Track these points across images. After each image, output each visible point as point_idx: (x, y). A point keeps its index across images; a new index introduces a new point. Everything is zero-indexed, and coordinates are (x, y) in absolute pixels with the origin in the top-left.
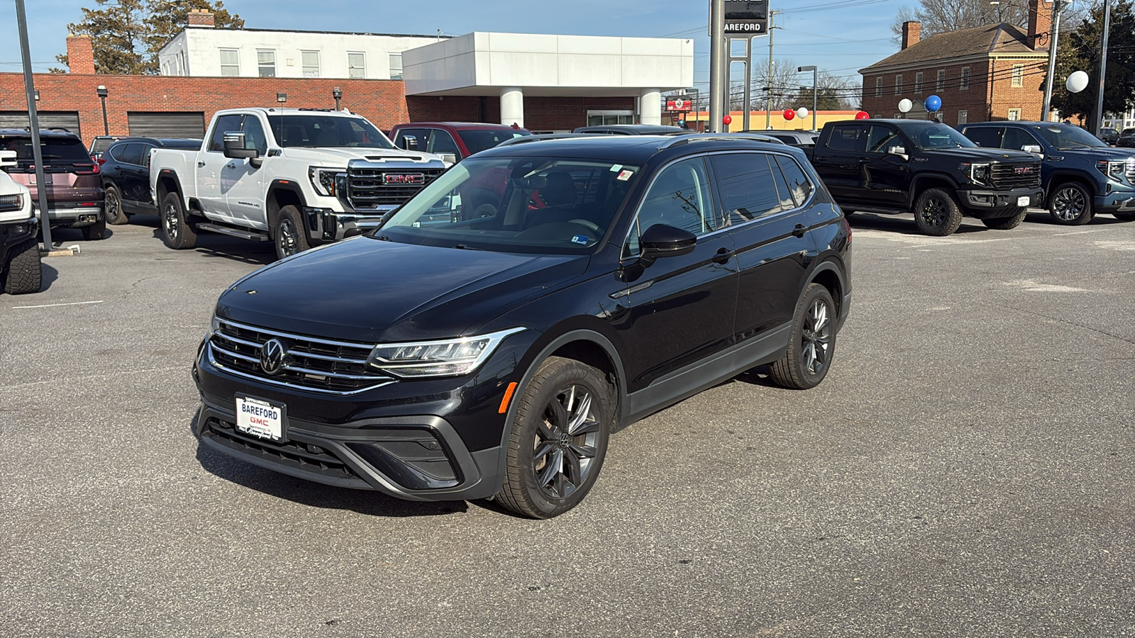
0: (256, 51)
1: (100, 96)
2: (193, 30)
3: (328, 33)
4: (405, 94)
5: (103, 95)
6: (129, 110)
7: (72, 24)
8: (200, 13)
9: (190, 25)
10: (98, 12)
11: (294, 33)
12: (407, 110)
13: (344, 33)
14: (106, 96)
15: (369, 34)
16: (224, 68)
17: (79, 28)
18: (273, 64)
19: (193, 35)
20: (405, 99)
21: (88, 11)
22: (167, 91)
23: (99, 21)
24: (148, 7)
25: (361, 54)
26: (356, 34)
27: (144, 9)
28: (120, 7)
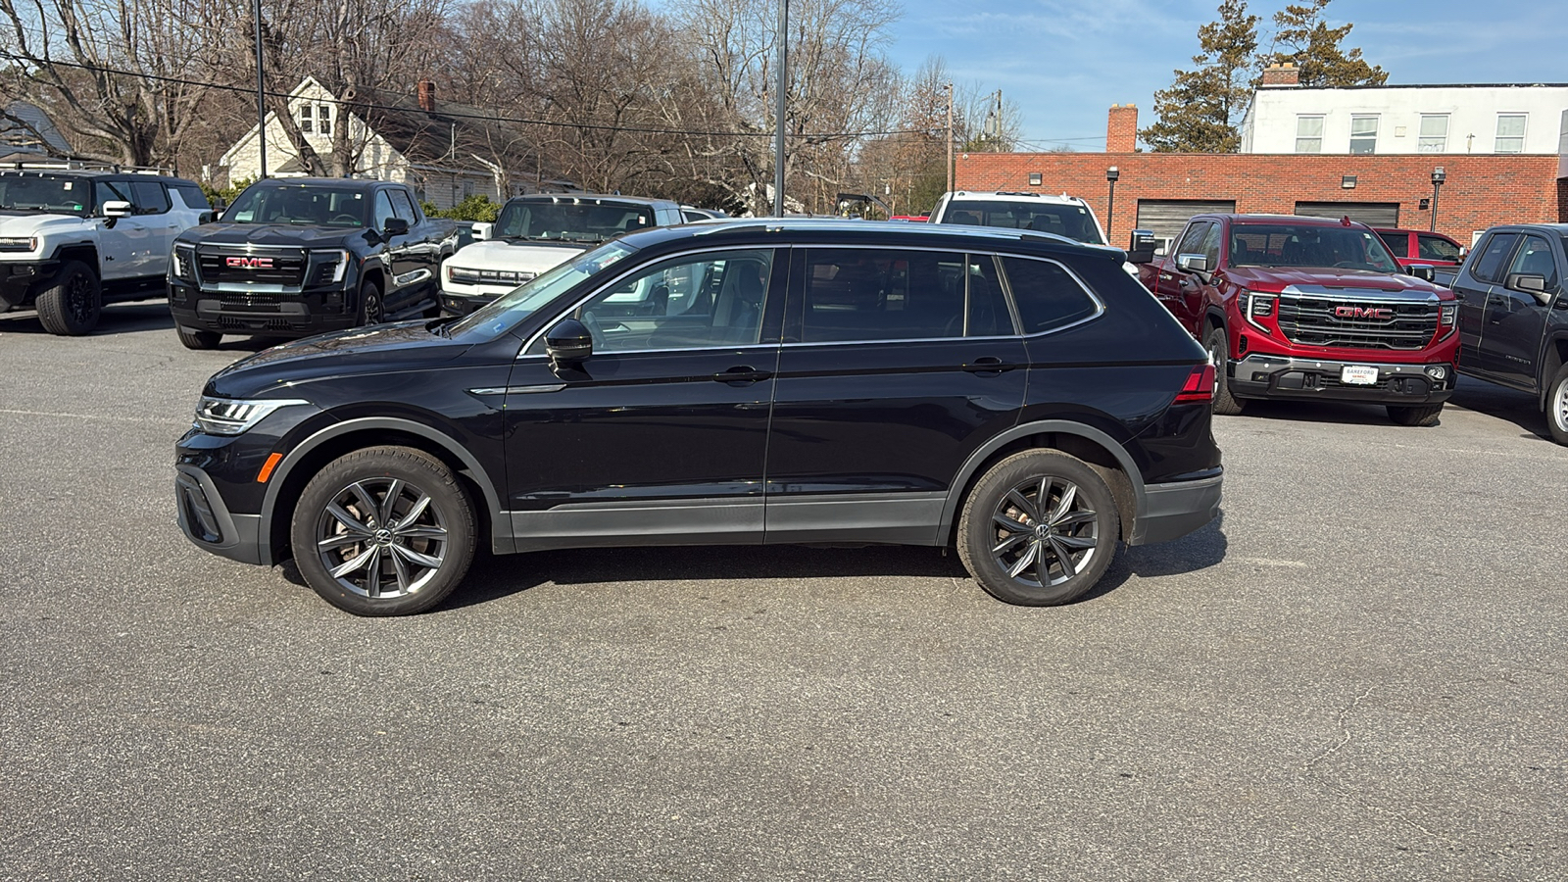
0: (1352, 117)
1: (1109, 179)
2: (1266, 92)
3: (1469, 86)
4: (1557, 176)
5: (1113, 180)
6: (1141, 197)
7: (1162, 91)
8: (1281, 69)
9: (1264, 86)
10: (1193, 74)
11: (1415, 89)
12: (1556, 201)
13: (1497, 86)
14: (1116, 179)
15: (1539, 86)
16: (1300, 141)
17: (1167, 96)
18: (1374, 134)
19: (1265, 99)
20: (1555, 184)
21: (1181, 73)
22: (1191, 173)
23: (1194, 87)
24: (1256, 64)
25: (1522, 116)
26: (1516, 85)
27: (1251, 67)
28: (1220, 65)
